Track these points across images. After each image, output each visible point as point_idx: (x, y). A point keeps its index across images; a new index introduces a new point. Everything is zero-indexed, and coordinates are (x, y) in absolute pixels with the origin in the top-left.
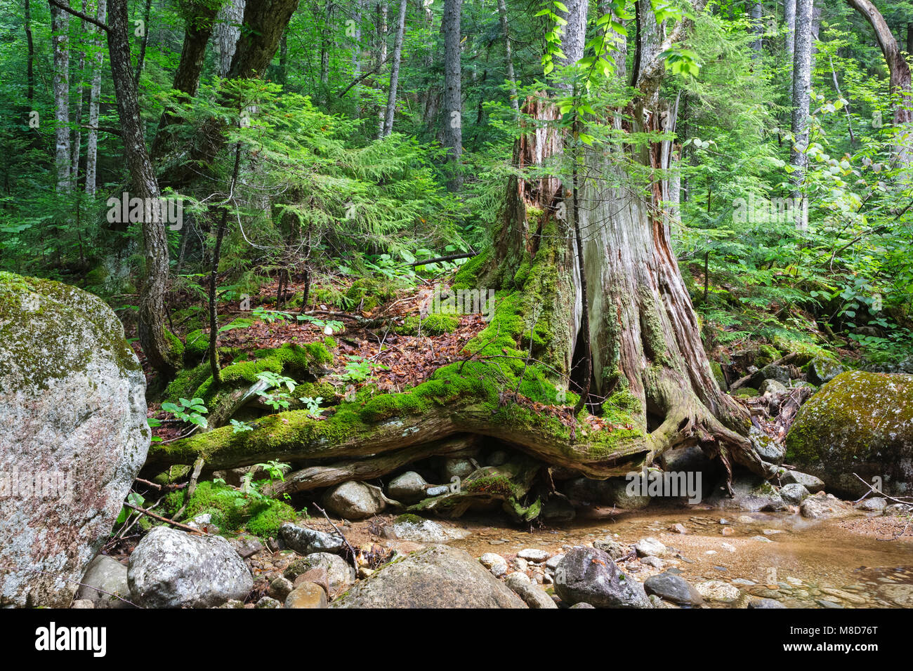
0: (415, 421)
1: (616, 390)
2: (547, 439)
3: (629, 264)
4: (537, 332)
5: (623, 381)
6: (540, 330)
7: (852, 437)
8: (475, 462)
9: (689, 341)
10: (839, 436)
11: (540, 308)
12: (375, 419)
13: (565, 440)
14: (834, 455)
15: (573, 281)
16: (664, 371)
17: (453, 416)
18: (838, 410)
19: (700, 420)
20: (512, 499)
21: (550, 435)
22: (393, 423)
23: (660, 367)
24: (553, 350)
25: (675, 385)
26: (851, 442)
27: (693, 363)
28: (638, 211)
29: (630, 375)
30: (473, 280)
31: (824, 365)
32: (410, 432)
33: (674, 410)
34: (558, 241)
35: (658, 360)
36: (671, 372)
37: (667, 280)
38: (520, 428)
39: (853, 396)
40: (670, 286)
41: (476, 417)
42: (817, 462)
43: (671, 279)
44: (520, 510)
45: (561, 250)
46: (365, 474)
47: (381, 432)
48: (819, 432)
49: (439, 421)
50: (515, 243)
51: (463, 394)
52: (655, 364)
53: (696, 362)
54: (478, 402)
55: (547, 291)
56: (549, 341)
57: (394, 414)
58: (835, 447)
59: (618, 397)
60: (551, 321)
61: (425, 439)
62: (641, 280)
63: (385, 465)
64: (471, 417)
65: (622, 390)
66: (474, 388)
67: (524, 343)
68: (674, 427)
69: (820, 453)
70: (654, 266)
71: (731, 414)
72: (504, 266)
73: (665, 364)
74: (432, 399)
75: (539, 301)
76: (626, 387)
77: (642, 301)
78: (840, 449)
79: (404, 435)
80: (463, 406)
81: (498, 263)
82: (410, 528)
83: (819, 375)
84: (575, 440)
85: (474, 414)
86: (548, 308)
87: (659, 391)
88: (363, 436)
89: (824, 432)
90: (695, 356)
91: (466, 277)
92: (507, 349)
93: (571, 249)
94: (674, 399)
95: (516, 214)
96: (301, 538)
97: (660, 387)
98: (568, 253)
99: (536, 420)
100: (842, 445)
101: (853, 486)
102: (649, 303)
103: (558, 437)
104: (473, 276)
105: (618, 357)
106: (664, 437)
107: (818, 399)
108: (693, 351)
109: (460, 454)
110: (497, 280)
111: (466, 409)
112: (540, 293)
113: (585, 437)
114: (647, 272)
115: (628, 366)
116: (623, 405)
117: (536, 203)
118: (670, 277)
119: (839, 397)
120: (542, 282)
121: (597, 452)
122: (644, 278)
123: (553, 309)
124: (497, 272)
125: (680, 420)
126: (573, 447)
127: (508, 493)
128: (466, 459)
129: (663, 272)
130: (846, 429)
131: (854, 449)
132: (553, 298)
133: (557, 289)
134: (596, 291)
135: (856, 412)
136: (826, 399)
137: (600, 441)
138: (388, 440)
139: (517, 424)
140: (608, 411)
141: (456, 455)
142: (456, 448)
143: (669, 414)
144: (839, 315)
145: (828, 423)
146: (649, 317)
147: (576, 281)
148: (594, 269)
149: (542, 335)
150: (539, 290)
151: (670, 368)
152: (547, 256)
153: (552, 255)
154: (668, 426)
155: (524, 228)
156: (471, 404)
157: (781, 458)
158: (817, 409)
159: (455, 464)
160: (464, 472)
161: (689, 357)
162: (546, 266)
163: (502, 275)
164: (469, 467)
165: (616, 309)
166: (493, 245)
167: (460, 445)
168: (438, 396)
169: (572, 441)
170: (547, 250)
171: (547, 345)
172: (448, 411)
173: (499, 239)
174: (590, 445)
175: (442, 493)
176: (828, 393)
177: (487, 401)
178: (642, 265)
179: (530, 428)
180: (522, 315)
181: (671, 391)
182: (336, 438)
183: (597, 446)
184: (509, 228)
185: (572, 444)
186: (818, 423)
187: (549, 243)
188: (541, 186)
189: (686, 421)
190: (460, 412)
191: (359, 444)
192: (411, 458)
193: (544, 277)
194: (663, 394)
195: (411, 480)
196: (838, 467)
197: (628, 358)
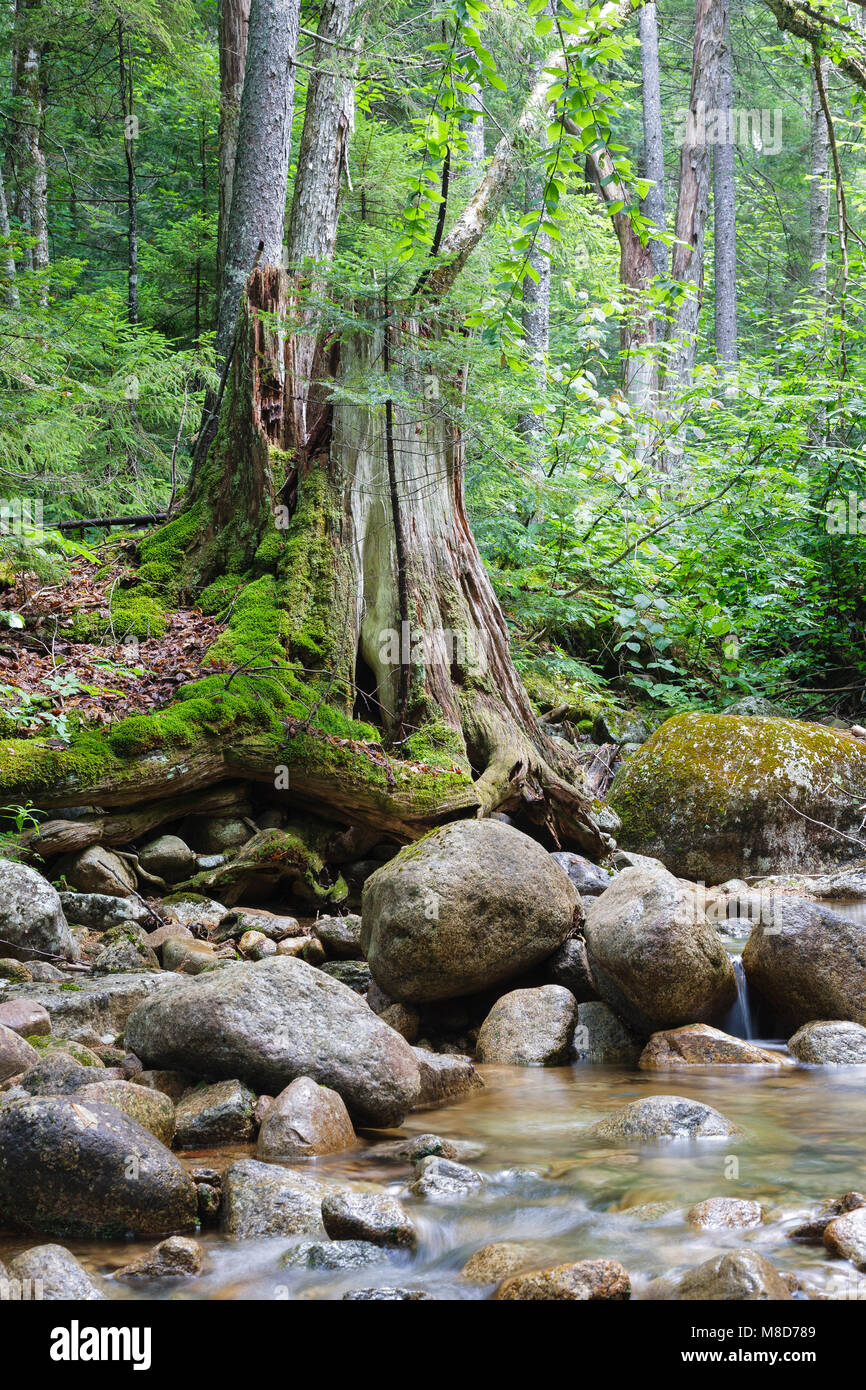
0: (183, 756)
1: (424, 722)
2: (357, 785)
3: (425, 540)
4: (312, 637)
5: (435, 711)
6: (315, 632)
7: (700, 801)
8: (252, 824)
9: (501, 658)
10: (683, 801)
11: (310, 600)
12: (133, 749)
13: (381, 785)
14: (678, 828)
15: (353, 561)
16: (479, 697)
17: (227, 752)
18: (678, 765)
19: (534, 768)
20: (309, 873)
21: (360, 780)
22: (154, 758)
23: (473, 692)
24: (333, 664)
25: (495, 716)
26: (700, 807)
27: (508, 690)
28: (436, 461)
29: (443, 700)
30: (178, 558)
31: (618, 720)
32: (178, 772)
33: (501, 750)
34: (329, 500)
35: (469, 682)
36: (489, 699)
37: (469, 567)
38: (320, 769)
39: (695, 746)
40: (474, 576)
41: (258, 754)
42: (653, 840)
43: (473, 566)
44: (319, 890)
45: (334, 514)
46: (114, 836)
47: (142, 770)
48: (652, 798)
49: (210, 758)
50: (248, 502)
51: (240, 719)
52: (465, 688)
53: (512, 688)
54: (256, 733)
55: (319, 576)
56: (329, 650)
57: (157, 744)
58: (679, 816)
59: (429, 732)
60: (329, 621)
61: (191, 786)
62: (440, 564)
63: (138, 824)
64: (251, 753)
65: (434, 722)
66: (253, 710)
67: (297, 652)
68: (504, 775)
69: (657, 827)
70: (454, 546)
71: (560, 763)
72: (228, 537)
73: (480, 688)
74: (201, 725)
75: (308, 589)
76: (440, 716)
77: (443, 596)
78: (686, 818)
79: (170, 776)
80: (240, 736)
81: (216, 533)
82: (192, 910)
83: (612, 735)
84: (395, 786)
85: (254, 749)
86: (319, 600)
87: (476, 726)
88: (119, 775)
89: (661, 798)
90: (510, 680)
91: (165, 553)
92: (276, 658)
93: (349, 513)
94: (498, 737)
95: (250, 456)
96: (92, 907)
97: (477, 721)
98: (344, 519)
99: (340, 757)
100: (688, 813)
101: (703, 869)
102: (453, 599)
103: (372, 782)
104: (179, 551)
105: (424, 675)
106: (492, 789)
107: (646, 753)
108: (507, 673)
109: (231, 810)
110: (216, 559)
111: (245, 742)
112: (309, 578)
113: (407, 782)
114: (447, 552)
115: (439, 687)
116: (438, 742)
117: (276, 440)
118: (472, 563)
119: (676, 748)
120: (310, 561)
121: (423, 802)
122: (445, 562)
123: (329, 602)
124: (215, 547)
125: (512, 765)
126: (393, 796)
127: (303, 863)
128: (239, 818)
129: (463, 555)
130: (691, 790)
131: (705, 816)
132: (328, 586)
133: (334, 573)
134: (382, 579)
135: (703, 766)
136: (658, 752)
137: (426, 788)
138: (151, 782)
139: (315, 764)
140: (418, 752)
141: (226, 812)
142: (224, 802)
143: (493, 757)
144: (616, 648)
145: (665, 785)
146: (453, 619)
147: (357, 561)
148: (377, 545)
149: (318, 640)
150: (307, 574)
151: (487, 693)
152: (315, 521)
153: (321, 521)
154: (494, 773)
155: (265, 478)
156: (249, 735)
157: (618, 828)
158: (647, 767)
159: (224, 826)
160: (238, 836)
161: (502, 681)
162: (314, 536)
163: (226, 551)
164: (244, 831)
165: (415, 606)
166: (208, 504)
167: (229, 798)
168: (208, 720)
169: (391, 787)
170: (314, 513)
171: (325, 656)
172: (221, 744)
173: (218, 494)
174: (413, 794)
175: (219, 865)
176: (659, 745)
177: (268, 731)
178: (441, 543)
179: (332, 769)
180: (288, 610)
181: (493, 726)
182: (89, 776)
183: (423, 794)
184: (237, 478)
185: (391, 792)
186: (650, 785)
187: (316, 504)
188: (281, 416)
189: (519, 766)
190: (236, 746)
191: (115, 786)
192: (165, 816)
193: (312, 553)
194: (483, 731)
195: (171, 846)
196: (683, 844)
197: (437, 677)
